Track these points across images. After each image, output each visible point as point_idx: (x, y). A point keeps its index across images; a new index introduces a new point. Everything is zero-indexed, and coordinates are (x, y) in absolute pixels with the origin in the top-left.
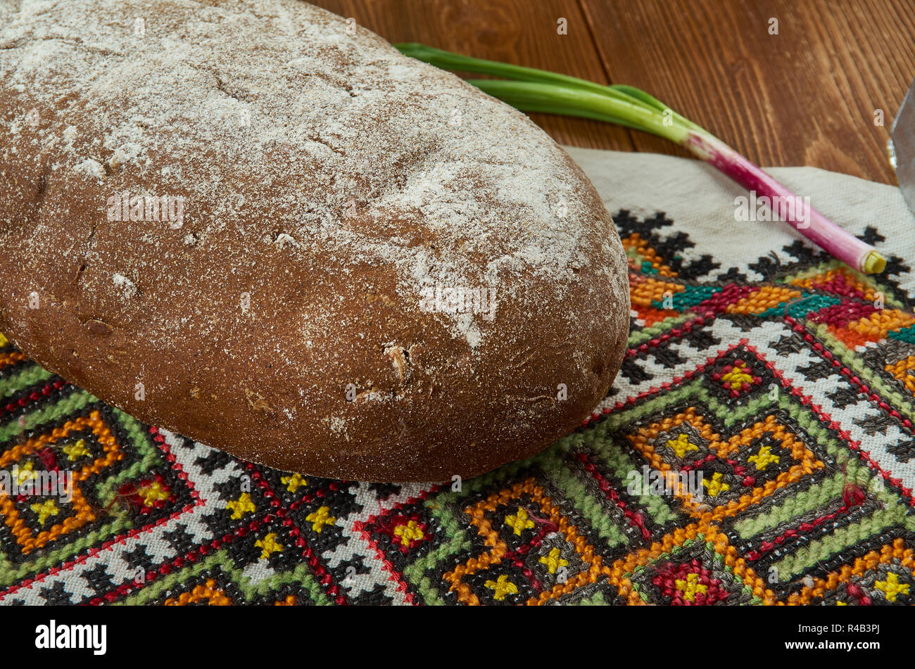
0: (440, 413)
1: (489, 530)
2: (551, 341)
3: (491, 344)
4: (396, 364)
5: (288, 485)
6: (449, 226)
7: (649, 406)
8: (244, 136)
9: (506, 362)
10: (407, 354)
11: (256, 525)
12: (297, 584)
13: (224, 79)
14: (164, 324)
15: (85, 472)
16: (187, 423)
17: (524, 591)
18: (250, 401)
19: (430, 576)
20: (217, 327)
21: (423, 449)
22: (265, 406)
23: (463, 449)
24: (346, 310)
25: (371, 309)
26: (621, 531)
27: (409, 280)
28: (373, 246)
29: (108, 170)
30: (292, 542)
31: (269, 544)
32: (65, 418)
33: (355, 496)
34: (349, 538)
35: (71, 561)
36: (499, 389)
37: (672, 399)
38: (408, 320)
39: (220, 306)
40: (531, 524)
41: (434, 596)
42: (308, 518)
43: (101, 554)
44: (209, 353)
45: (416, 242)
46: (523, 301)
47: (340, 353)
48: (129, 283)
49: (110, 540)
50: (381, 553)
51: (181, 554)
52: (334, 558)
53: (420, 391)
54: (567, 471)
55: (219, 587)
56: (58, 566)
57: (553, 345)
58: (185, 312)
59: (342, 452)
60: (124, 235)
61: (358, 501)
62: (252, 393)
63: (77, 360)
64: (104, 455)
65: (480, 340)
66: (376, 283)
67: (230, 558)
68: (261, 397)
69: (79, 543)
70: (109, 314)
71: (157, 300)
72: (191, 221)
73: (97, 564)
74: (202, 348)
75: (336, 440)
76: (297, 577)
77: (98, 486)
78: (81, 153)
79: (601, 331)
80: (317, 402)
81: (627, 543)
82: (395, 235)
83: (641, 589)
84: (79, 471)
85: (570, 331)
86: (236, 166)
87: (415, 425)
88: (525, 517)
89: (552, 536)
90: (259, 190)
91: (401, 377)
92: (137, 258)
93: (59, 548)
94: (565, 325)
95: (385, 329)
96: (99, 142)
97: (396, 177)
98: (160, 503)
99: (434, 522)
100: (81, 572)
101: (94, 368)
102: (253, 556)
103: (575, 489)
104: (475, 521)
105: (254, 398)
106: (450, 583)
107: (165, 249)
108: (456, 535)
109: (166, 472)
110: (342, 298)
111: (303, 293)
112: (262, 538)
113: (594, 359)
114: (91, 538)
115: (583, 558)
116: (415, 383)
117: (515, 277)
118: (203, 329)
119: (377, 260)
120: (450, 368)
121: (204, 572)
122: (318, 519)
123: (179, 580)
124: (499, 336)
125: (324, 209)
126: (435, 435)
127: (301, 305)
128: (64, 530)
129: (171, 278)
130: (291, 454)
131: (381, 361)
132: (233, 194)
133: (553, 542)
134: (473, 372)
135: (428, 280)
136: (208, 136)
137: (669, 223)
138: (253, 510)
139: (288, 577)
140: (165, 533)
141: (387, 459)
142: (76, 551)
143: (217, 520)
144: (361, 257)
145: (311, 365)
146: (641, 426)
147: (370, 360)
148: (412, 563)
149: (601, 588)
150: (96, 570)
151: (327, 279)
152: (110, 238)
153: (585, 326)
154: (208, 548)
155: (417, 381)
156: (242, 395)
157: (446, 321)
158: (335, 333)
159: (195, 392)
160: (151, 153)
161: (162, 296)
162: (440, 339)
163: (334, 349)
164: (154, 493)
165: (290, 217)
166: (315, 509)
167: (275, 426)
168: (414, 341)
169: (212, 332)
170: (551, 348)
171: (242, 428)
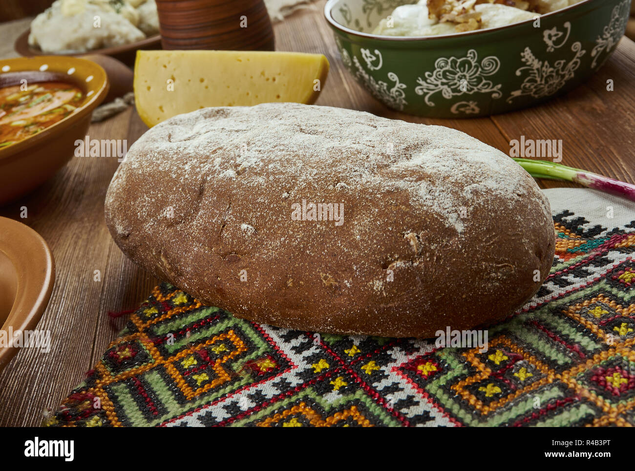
0: (442, 273)
1: (479, 363)
2: (508, 231)
3: (470, 230)
4: (412, 243)
5: (349, 353)
6: (439, 171)
7: (573, 296)
8: (316, 147)
9: (481, 241)
10: (419, 238)
11: (331, 374)
12: (357, 400)
13: (303, 128)
14: (271, 245)
15: (225, 358)
16: (286, 307)
17: (505, 391)
18: (324, 281)
19: (443, 388)
20: (302, 239)
21: (432, 299)
22: (333, 283)
23: (458, 299)
24: (380, 216)
25: (395, 214)
26: (565, 355)
27: (417, 197)
28: (393, 183)
29: (238, 173)
30: (353, 379)
31: (339, 382)
32: (213, 335)
33: (391, 355)
34: (389, 375)
35: (216, 401)
36: (477, 258)
37: (588, 291)
38: (418, 217)
39: (304, 226)
40: (506, 358)
41: (447, 398)
42: (362, 368)
43: (234, 396)
44: (298, 255)
45: (420, 179)
46: (488, 207)
47: (377, 240)
48: (250, 227)
49: (240, 388)
50: (410, 379)
51: (284, 393)
52: (380, 386)
53: (428, 259)
54: (526, 330)
55: (308, 406)
56: (208, 404)
57: (509, 233)
58: (283, 235)
59: (382, 306)
60: (247, 201)
61: (393, 357)
62: (324, 275)
63: (220, 282)
64: (236, 350)
65: (463, 228)
66: (397, 200)
67: (314, 391)
68: (330, 276)
69: (221, 392)
70: (239, 247)
71: (266, 232)
72: (286, 186)
73: (232, 401)
74: (293, 253)
75: (377, 296)
76: (357, 396)
77: (233, 365)
78: (223, 168)
79: (539, 230)
80: (365, 272)
81: (570, 362)
82: (407, 177)
83: (583, 384)
84: (222, 359)
85: (519, 227)
86: (311, 159)
87: (426, 282)
88: (501, 355)
89: (520, 362)
90: (325, 166)
91: (416, 250)
92: (255, 212)
93: (209, 395)
94: (515, 223)
95: (404, 224)
96: (233, 162)
97: (405, 154)
98: (270, 369)
99: (443, 362)
100: (222, 406)
101: (230, 284)
102: (329, 389)
103: (532, 339)
104: (470, 359)
105: (326, 278)
106: (456, 391)
107: (270, 203)
108: (458, 366)
109: (274, 354)
110: (377, 210)
111: (353, 211)
112: (334, 380)
113: (536, 246)
114: (228, 389)
115: (542, 372)
116: (425, 255)
117: (482, 194)
118: (294, 242)
119: (397, 189)
120: (446, 245)
121: (298, 399)
122: (369, 368)
123: (283, 404)
124: (475, 226)
125: (363, 170)
126: (439, 289)
127: (352, 217)
128: (212, 387)
129: (274, 217)
130: (350, 313)
131: (403, 242)
132: (310, 169)
133: (521, 366)
134: (460, 247)
135: (428, 197)
136: (295, 149)
137: (572, 214)
138: (328, 367)
139: (351, 397)
140: (273, 383)
141: (410, 307)
142: (219, 396)
143: (306, 375)
144: (387, 188)
145: (360, 250)
146: (570, 305)
147: (396, 242)
148: (430, 382)
149: (556, 385)
150: (232, 404)
151: (367, 202)
152: (239, 206)
153: (528, 225)
154: (300, 387)
155: (426, 253)
156: (318, 277)
157: (442, 217)
158: (373, 229)
159: (290, 283)
160: (262, 160)
161: (269, 229)
162: (438, 227)
163: (374, 238)
164: (268, 364)
165: (344, 175)
166: (366, 363)
167: (339, 294)
168: (422, 230)
169: (299, 242)
170: (508, 235)
171: (319, 300)
